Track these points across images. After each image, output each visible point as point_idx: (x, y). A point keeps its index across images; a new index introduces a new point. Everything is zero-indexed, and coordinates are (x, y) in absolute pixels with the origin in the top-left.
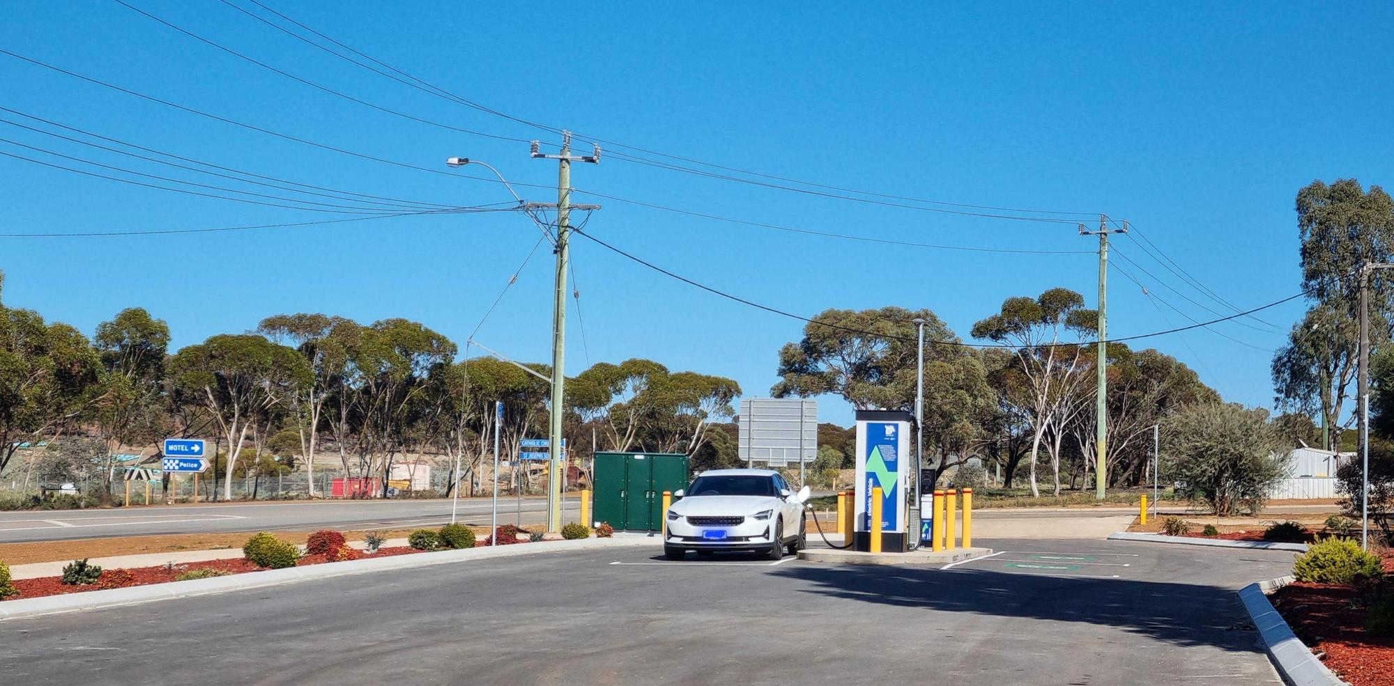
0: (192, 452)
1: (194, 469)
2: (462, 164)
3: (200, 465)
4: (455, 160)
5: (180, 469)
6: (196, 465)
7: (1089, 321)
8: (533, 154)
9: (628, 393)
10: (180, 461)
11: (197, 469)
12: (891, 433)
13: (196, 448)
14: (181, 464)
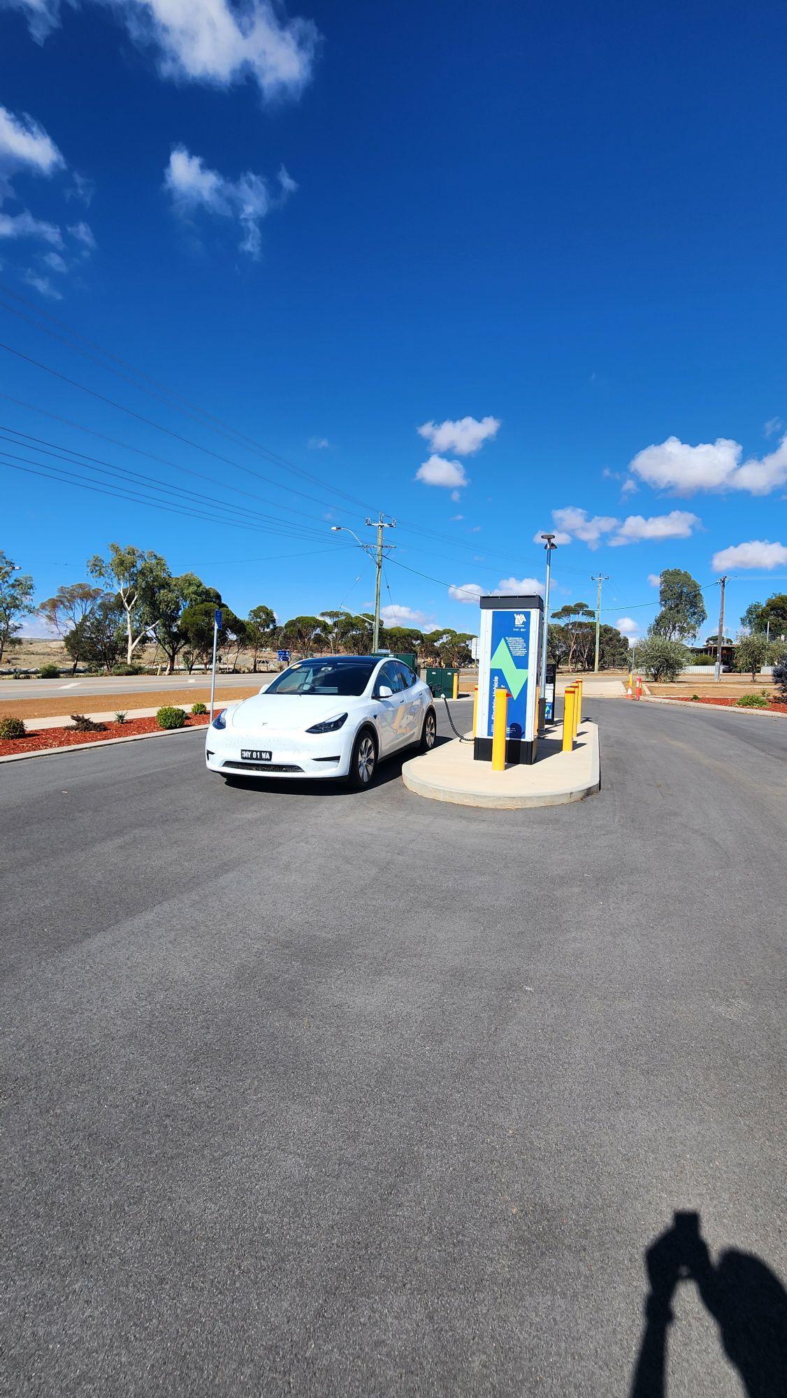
7: (591, 614)
9: (445, 639)
12: (521, 622)
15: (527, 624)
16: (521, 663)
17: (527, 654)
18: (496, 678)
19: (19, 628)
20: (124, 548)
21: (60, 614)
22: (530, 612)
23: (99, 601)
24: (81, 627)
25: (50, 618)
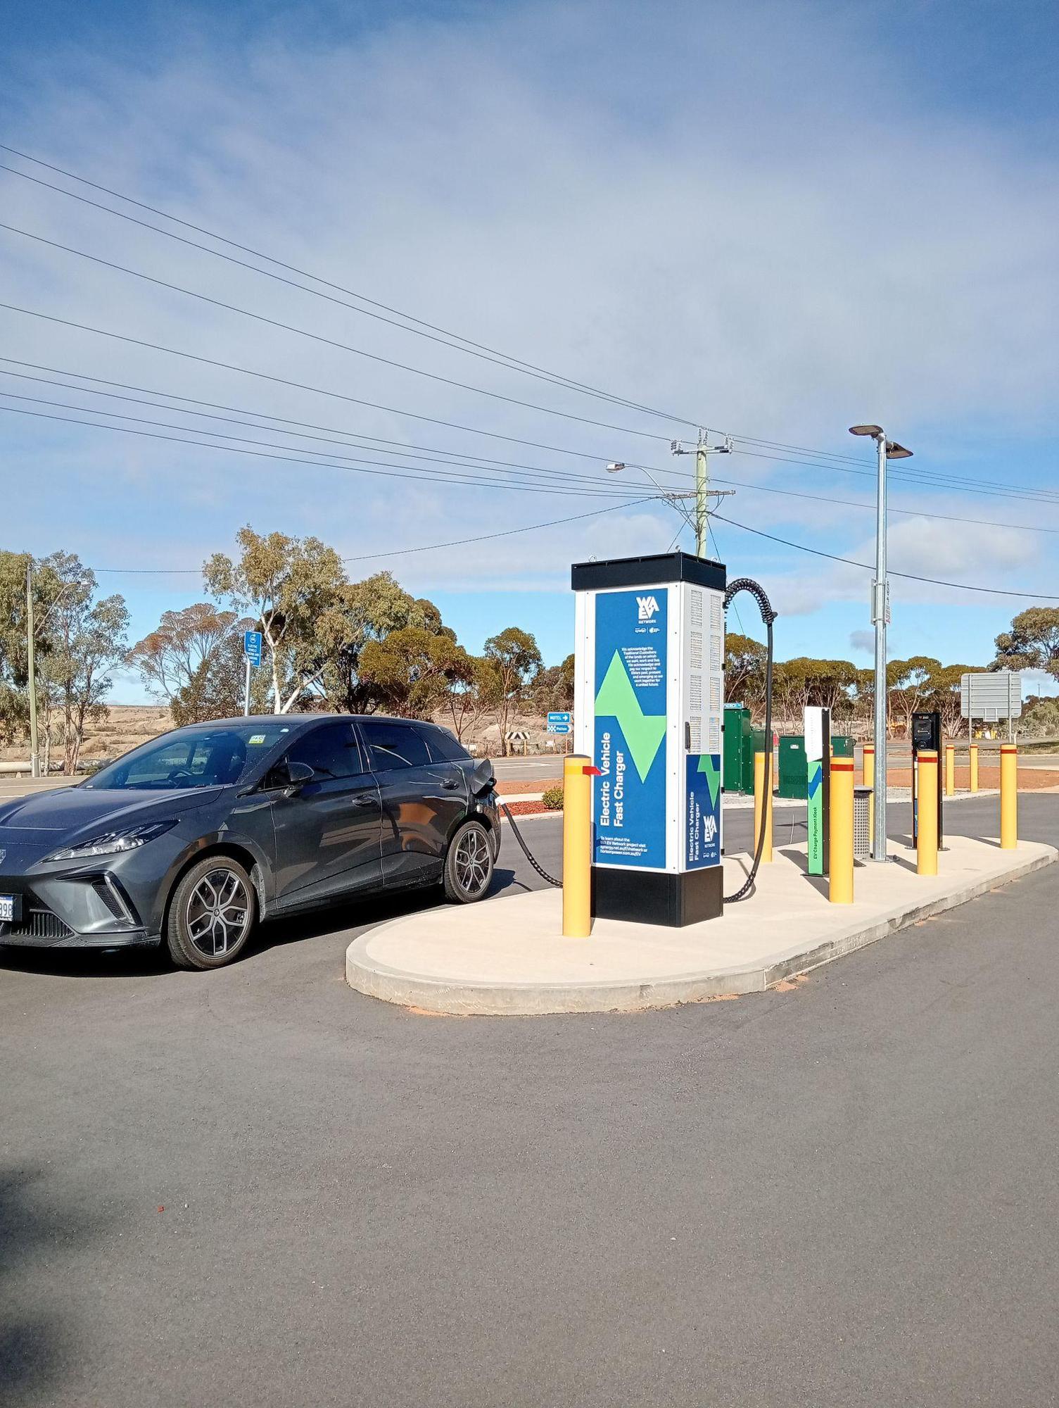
0: (563, 721)
1: (564, 731)
2: (618, 469)
3: (568, 729)
4: (612, 466)
5: (557, 731)
6: (566, 729)
8: (674, 450)
10: (557, 726)
11: (566, 731)
12: (650, 613)
13: (566, 718)
14: (558, 728)
15: (661, 616)
16: (653, 701)
17: (663, 682)
18: (607, 736)
19: (106, 686)
20: (263, 532)
21: (169, 660)
22: (666, 590)
23: (229, 633)
24: (197, 680)
25: (151, 669)
